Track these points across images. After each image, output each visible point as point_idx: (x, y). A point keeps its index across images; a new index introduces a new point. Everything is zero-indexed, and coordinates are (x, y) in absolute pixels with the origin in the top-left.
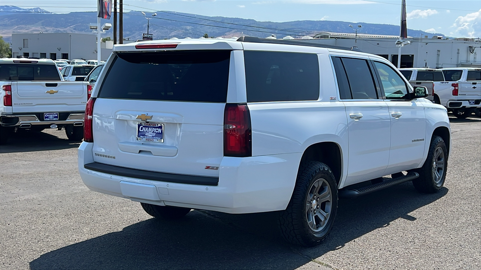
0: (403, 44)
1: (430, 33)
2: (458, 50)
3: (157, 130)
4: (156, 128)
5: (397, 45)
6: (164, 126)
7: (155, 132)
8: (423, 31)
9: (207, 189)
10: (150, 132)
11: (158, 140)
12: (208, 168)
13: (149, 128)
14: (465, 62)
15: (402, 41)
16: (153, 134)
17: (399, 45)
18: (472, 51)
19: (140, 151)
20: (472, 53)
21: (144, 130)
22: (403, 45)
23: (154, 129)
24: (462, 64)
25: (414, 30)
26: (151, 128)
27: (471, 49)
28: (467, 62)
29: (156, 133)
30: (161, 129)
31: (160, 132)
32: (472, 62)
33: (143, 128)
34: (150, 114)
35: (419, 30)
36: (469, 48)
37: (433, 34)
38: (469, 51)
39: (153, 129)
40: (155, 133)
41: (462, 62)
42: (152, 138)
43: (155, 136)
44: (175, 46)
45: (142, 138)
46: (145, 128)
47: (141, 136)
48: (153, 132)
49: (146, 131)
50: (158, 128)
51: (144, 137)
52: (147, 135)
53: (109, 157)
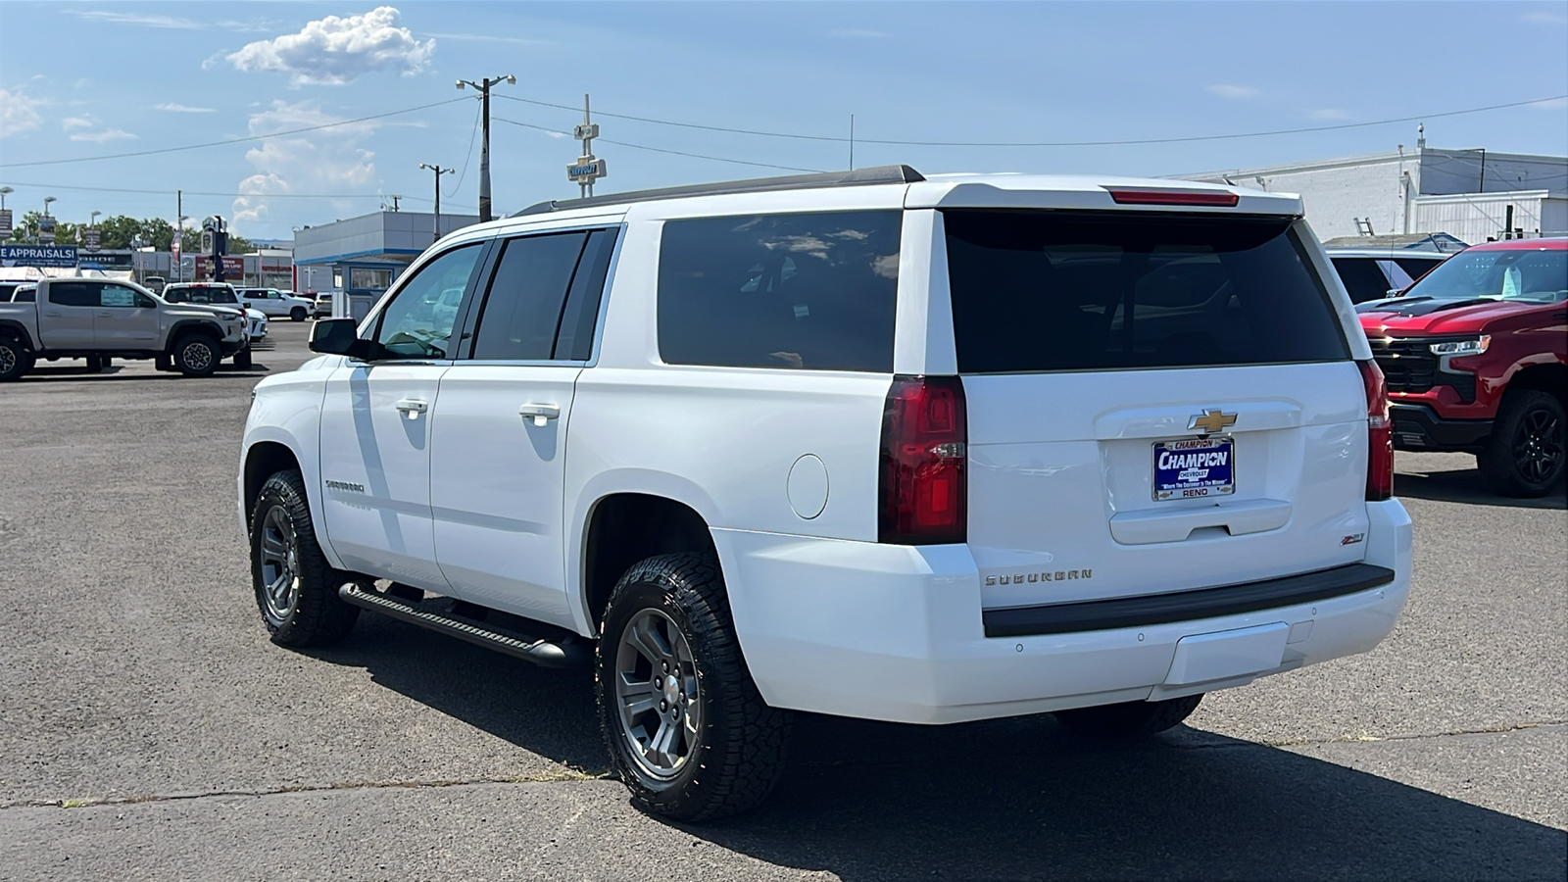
3: (1213, 459)
4: (1211, 451)
6: (1234, 443)
7: (1206, 465)
10: (1193, 466)
11: (1220, 487)
13: (1189, 456)
16: (1201, 471)
19: (1197, 532)
21: (1172, 465)
23: (1203, 455)
26: (1195, 456)
29: (1209, 467)
30: (1226, 453)
31: (1223, 464)
33: (1171, 457)
39: (1200, 455)
40: (1206, 468)
42: (1200, 486)
43: (1210, 478)
44: (1232, 200)
45: (1169, 492)
46: (1176, 457)
47: (1165, 486)
48: (1202, 466)
49: (1181, 466)
50: (1216, 450)
51: (1174, 486)
52: (1185, 478)
53: (1060, 576)
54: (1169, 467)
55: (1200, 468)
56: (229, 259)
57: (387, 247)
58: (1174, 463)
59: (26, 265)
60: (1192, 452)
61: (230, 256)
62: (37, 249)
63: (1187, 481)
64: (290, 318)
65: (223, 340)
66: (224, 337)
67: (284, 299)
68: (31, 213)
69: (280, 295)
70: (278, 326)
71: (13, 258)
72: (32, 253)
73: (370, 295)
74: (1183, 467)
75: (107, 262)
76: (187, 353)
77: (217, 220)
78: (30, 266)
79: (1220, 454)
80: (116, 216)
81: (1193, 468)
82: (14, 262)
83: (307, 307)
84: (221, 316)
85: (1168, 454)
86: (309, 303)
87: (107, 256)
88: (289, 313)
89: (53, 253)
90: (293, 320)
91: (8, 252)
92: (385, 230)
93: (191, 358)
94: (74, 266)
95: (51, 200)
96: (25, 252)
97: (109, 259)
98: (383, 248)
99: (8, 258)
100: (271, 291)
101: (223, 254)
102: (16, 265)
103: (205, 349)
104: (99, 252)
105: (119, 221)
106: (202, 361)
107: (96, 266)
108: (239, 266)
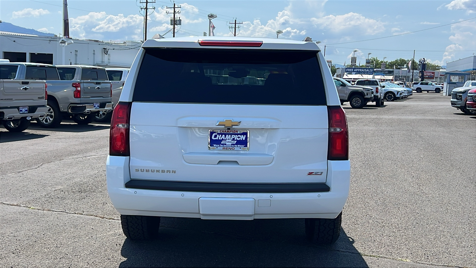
0: (66, 43)
1: (43, 32)
2: (94, 51)
3: (239, 137)
4: (238, 134)
5: (61, 44)
6: (249, 132)
7: (235, 139)
8: (36, 30)
9: (319, 196)
10: (229, 139)
11: (241, 148)
12: (310, 174)
13: (227, 136)
14: (101, 62)
15: (65, 40)
16: (233, 141)
17: (63, 44)
18: (106, 53)
19: (220, 162)
20: (106, 54)
21: (219, 138)
22: (66, 45)
23: (234, 136)
24: (98, 64)
25: (26, 28)
26: (230, 136)
27: (105, 51)
28: (102, 63)
29: (237, 140)
30: (245, 136)
31: (244, 139)
32: (107, 63)
33: (218, 135)
34: (237, 120)
35: (31, 29)
36: (103, 49)
37: (46, 33)
38: (104, 53)
39: (232, 136)
40: (235, 140)
41: (98, 62)
42: (232, 146)
43: (236, 144)
44: (260, 44)
45: (216, 147)
46: (220, 135)
47: (214, 145)
48: (234, 139)
49: (223, 139)
50: (241, 134)
51: (219, 145)
52: (224, 143)
53: (163, 171)
54: (217, 138)
55: (232, 140)
56: (426, 72)
57: (474, 68)
58: (219, 137)
59: (358, 74)
60: (228, 134)
61: (427, 71)
62: (362, 69)
63: (225, 144)
64: (435, 92)
65: (365, 97)
66: (365, 96)
67: (433, 85)
68: (372, 58)
69: (432, 84)
70: (431, 94)
71: (355, 72)
72: (361, 70)
73: (456, 84)
74: (224, 139)
75: (386, 73)
76: (354, 101)
77: (423, 59)
78: (360, 74)
79: (242, 136)
80: (399, 59)
81: (229, 140)
82: (355, 73)
83: (441, 88)
84: (365, 89)
85: (217, 134)
86: (441, 87)
87: (386, 71)
88: (434, 90)
89: (366, 70)
90: (436, 92)
91: (354, 70)
92: (474, 62)
93: (355, 103)
94: (372, 74)
95: (370, 54)
96: (359, 70)
97: (386, 72)
98: (472, 68)
99: (354, 72)
100: (430, 82)
101: (424, 71)
102: (356, 74)
103: (359, 100)
104: (385, 70)
105: (400, 60)
106: (358, 103)
107: (382, 74)
108: (433, 75)
